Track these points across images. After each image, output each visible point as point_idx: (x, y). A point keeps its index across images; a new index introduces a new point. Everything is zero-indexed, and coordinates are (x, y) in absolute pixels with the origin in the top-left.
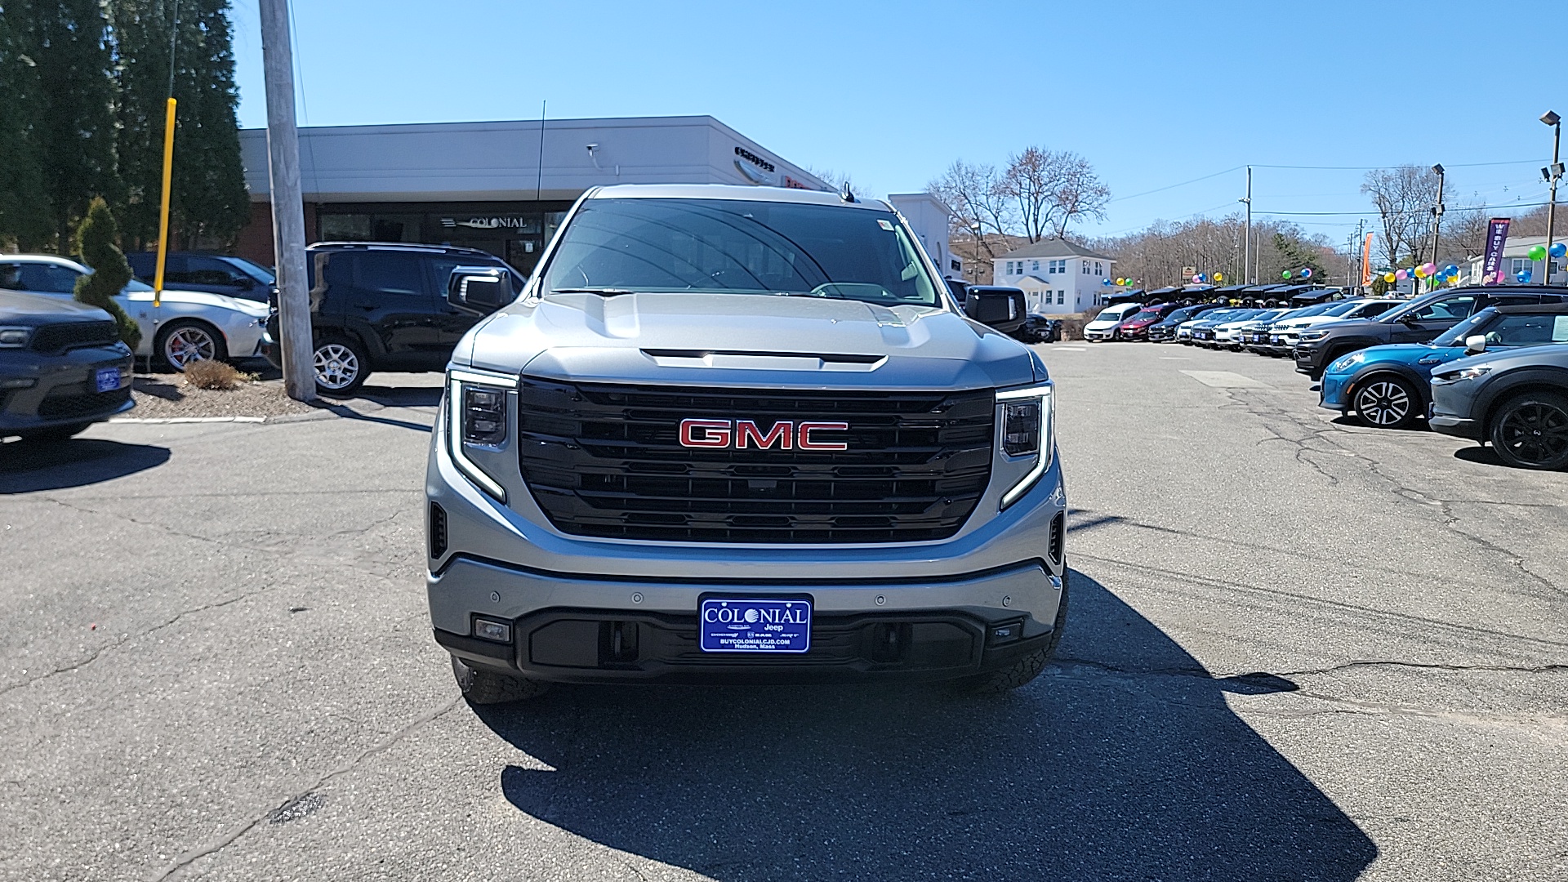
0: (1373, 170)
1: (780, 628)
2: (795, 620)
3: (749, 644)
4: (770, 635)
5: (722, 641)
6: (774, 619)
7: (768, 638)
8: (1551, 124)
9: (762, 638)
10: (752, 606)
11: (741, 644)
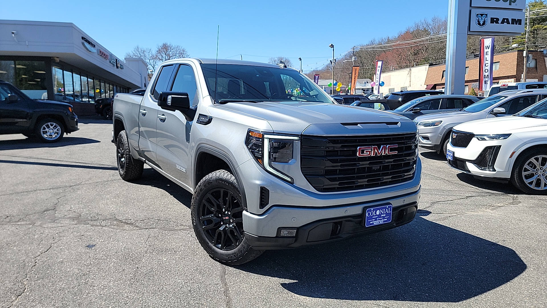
0: (271, 58)
1: (385, 215)
2: (388, 212)
3: (377, 222)
4: (382, 218)
5: (371, 223)
6: (383, 213)
7: (382, 219)
8: (332, 48)
9: (380, 220)
10: (378, 209)
11: (375, 222)
